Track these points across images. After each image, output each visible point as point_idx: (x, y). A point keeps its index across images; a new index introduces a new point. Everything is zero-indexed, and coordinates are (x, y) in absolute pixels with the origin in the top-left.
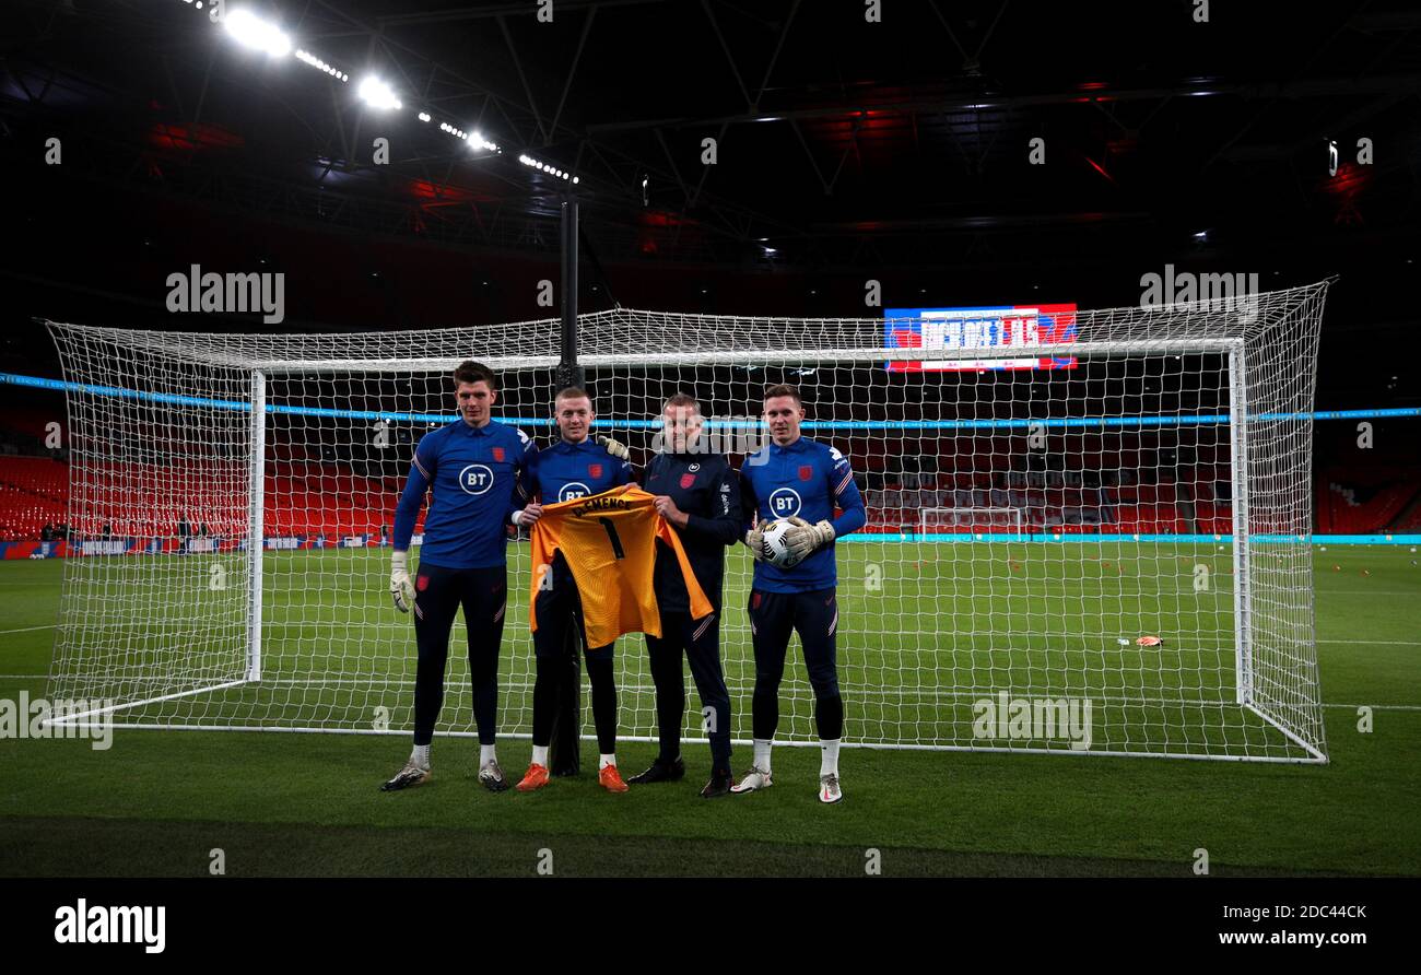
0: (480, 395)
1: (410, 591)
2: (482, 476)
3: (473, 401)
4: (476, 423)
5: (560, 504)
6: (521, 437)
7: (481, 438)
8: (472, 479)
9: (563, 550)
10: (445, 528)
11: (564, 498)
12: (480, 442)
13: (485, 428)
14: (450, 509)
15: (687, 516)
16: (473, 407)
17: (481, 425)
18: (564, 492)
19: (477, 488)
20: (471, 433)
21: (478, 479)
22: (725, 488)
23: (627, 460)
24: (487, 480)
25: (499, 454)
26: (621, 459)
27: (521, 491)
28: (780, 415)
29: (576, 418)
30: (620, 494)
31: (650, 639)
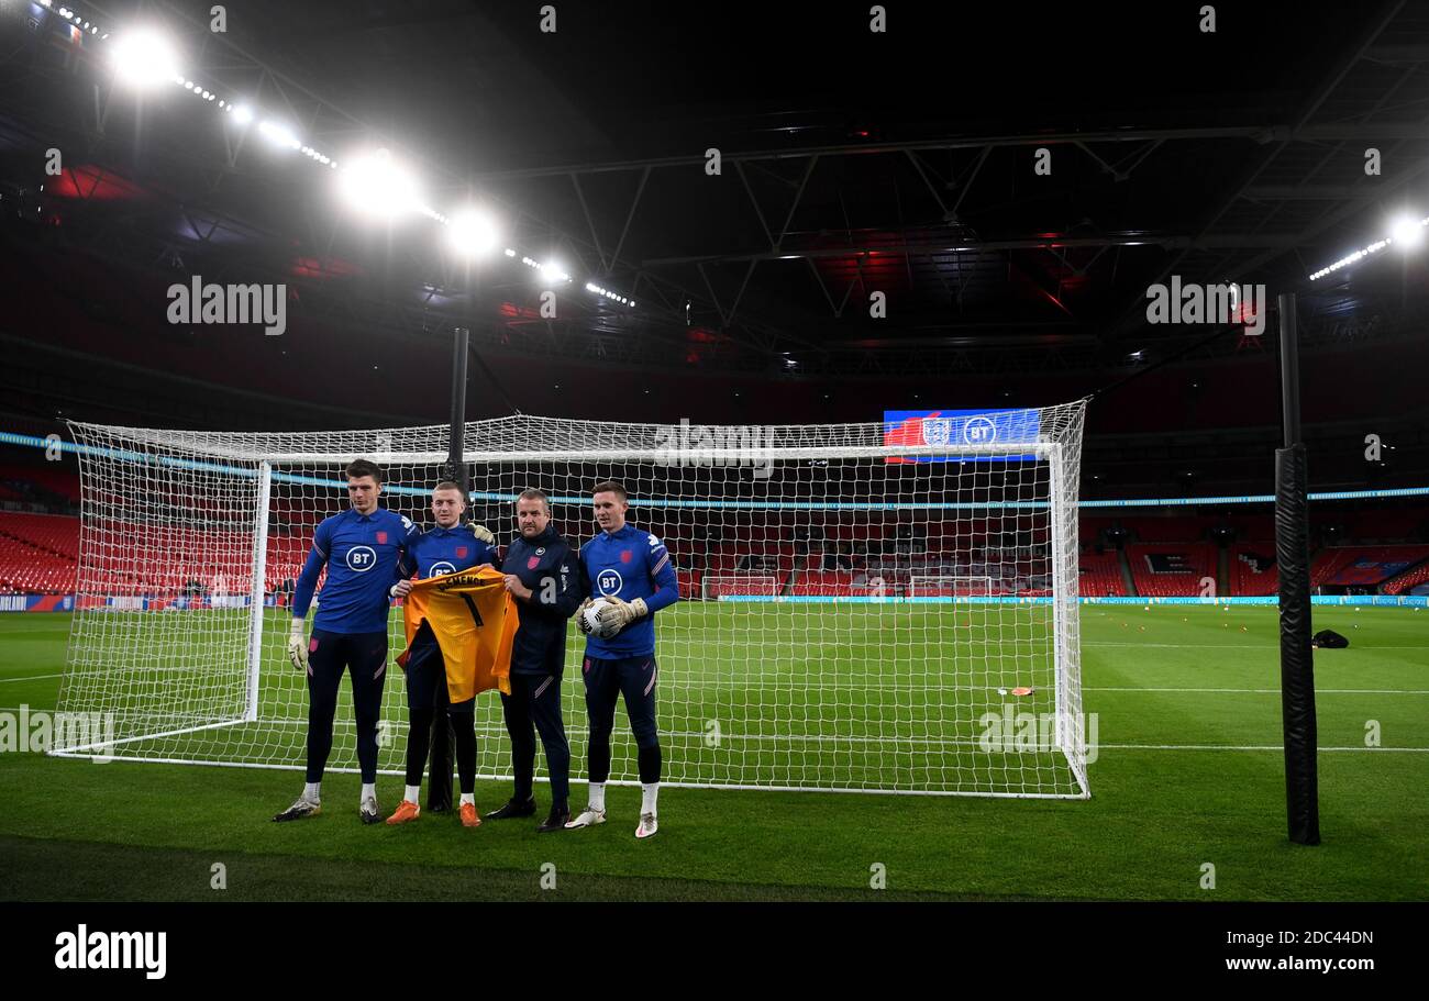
0: (365, 488)
2: (366, 556)
3: (359, 492)
4: (364, 510)
5: (431, 579)
6: (404, 523)
7: (368, 524)
8: (357, 559)
9: (428, 619)
10: (333, 599)
11: (433, 575)
12: (367, 526)
13: (372, 515)
14: (338, 583)
15: (531, 592)
16: (359, 498)
17: (369, 512)
18: (434, 569)
19: (361, 566)
20: (359, 520)
21: (362, 558)
22: (565, 569)
23: (491, 544)
24: (370, 560)
25: (382, 538)
26: (485, 543)
27: (403, 570)
28: (602, 507)
29: (445, 506)
30: (476, 572)
31: (503, 694)
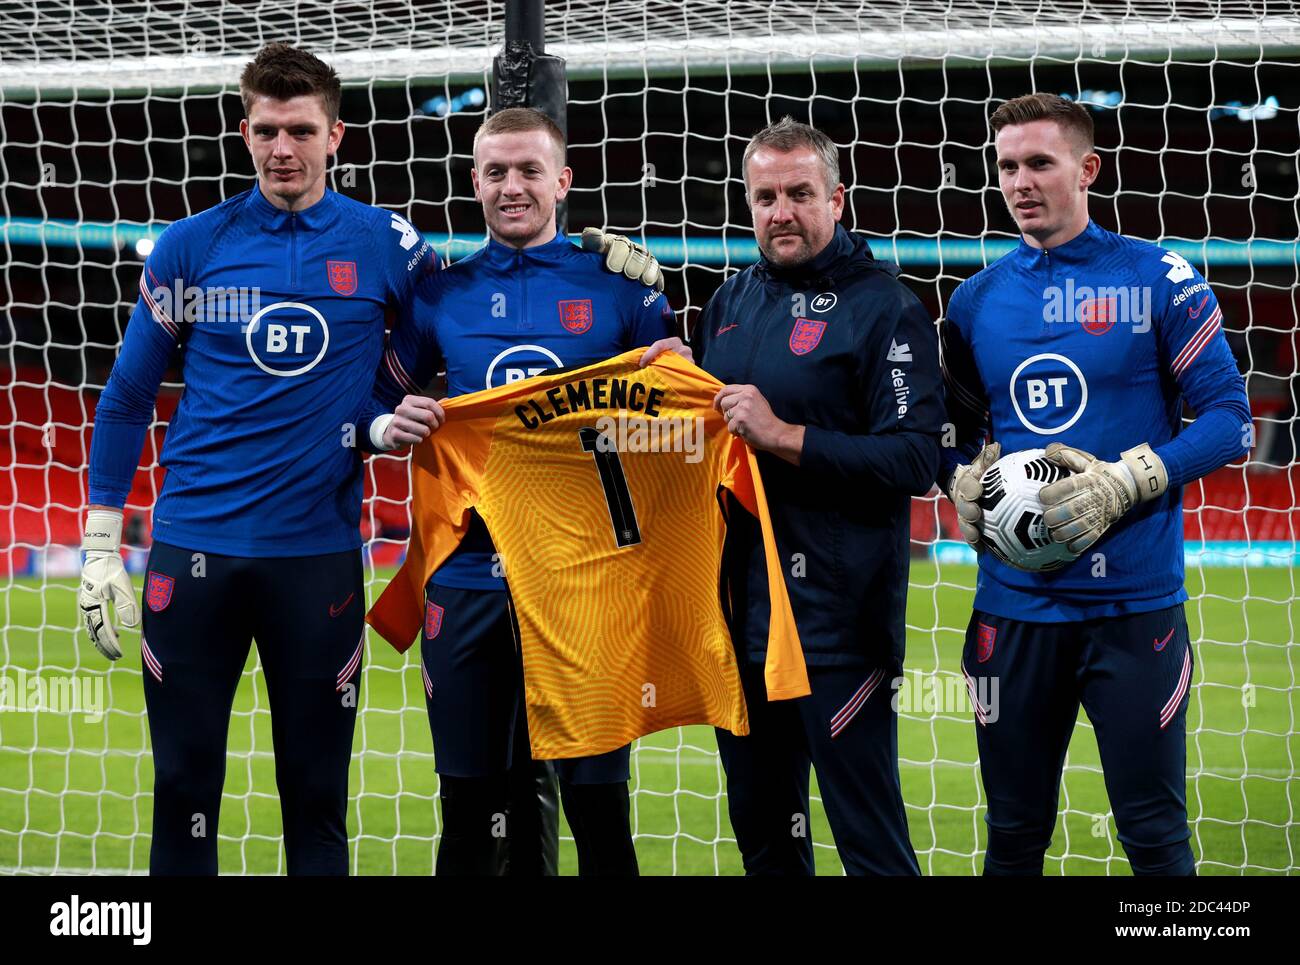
0: (301, 131)
1: (128, 608)
2: (301, 331)
3: (283, 145)
4: (291, 197)
5: (490, 393)
6: (399, 235)
7: (300, 237)
8: (276, 341)
9: (482, 512)
10: (211, 459)
11: (499, 380)
12: (300, 245)
13: (313, 211)
14: (225, 411)
16: (283, 159)
17: (305, 203)
18: (501, 369)
19: (287, 360)
20: (277, 223)
21: (291, 338)
22: (900, 353)
23: (655, 287)
24: (313, 342)
25: (343, 277)
26: (639, 286)
27: (397, 370)
28: (1022, 169)
29: (513, 183)
30: (634, 367)
31: (723, 735)
